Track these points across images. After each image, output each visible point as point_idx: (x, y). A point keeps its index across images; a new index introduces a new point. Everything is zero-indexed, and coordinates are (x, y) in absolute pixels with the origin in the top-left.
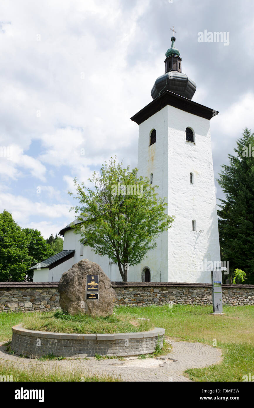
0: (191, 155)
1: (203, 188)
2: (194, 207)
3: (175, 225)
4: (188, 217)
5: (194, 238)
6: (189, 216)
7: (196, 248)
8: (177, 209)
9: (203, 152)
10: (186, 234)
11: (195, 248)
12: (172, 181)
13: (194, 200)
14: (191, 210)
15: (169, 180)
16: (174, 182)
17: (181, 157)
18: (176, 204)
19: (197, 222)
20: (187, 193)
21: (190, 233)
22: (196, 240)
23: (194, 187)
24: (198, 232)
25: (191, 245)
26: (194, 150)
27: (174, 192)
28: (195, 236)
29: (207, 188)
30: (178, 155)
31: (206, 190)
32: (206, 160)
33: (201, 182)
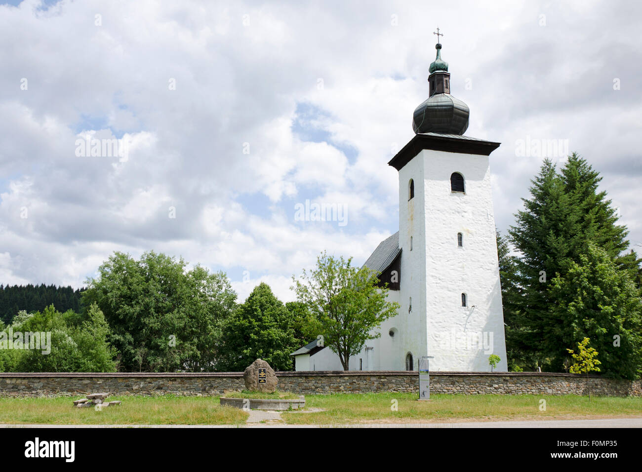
0: (458, 209)
1: (478, 250)
2: (464, 277)
3: (436, 302)
4: (456, 290)
5: (465, 316)
6: (457, 288)
7: (467, 328)
8: (439, 281)
9: (478, 202)
10: (452, 312)
11: (465, 328)
12: (432, 248)
13: (463, 268)
14: (460, 281)
15: (426, 247)
16: (434, 249)
17: (444, 214)
18: (438, 276)
19: (468, 295)
20: (454, 260)
21: (458, 310)
22: (468, 318)
23: (464, 250)
24: (470, 307)
25: (460, 325)
26: (465, 202)
27: (434, 262)
28: (465, 314)
29: (484, 249)
30: (439, 212)
31: (484, 252)
32: (483, 212)
33: (474, 242)
